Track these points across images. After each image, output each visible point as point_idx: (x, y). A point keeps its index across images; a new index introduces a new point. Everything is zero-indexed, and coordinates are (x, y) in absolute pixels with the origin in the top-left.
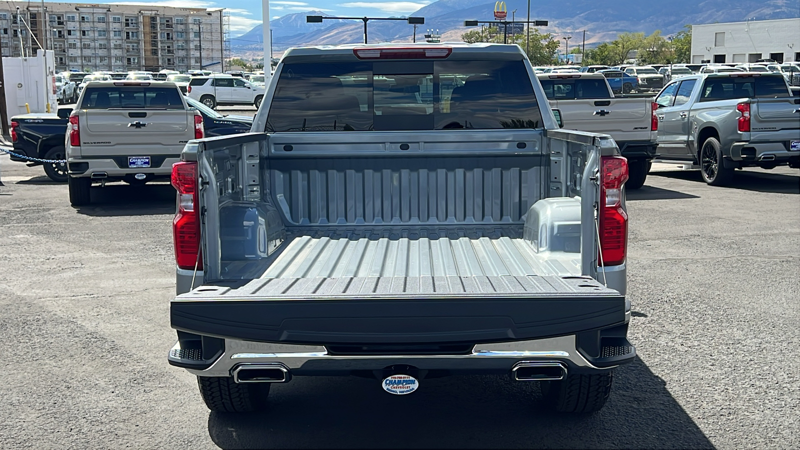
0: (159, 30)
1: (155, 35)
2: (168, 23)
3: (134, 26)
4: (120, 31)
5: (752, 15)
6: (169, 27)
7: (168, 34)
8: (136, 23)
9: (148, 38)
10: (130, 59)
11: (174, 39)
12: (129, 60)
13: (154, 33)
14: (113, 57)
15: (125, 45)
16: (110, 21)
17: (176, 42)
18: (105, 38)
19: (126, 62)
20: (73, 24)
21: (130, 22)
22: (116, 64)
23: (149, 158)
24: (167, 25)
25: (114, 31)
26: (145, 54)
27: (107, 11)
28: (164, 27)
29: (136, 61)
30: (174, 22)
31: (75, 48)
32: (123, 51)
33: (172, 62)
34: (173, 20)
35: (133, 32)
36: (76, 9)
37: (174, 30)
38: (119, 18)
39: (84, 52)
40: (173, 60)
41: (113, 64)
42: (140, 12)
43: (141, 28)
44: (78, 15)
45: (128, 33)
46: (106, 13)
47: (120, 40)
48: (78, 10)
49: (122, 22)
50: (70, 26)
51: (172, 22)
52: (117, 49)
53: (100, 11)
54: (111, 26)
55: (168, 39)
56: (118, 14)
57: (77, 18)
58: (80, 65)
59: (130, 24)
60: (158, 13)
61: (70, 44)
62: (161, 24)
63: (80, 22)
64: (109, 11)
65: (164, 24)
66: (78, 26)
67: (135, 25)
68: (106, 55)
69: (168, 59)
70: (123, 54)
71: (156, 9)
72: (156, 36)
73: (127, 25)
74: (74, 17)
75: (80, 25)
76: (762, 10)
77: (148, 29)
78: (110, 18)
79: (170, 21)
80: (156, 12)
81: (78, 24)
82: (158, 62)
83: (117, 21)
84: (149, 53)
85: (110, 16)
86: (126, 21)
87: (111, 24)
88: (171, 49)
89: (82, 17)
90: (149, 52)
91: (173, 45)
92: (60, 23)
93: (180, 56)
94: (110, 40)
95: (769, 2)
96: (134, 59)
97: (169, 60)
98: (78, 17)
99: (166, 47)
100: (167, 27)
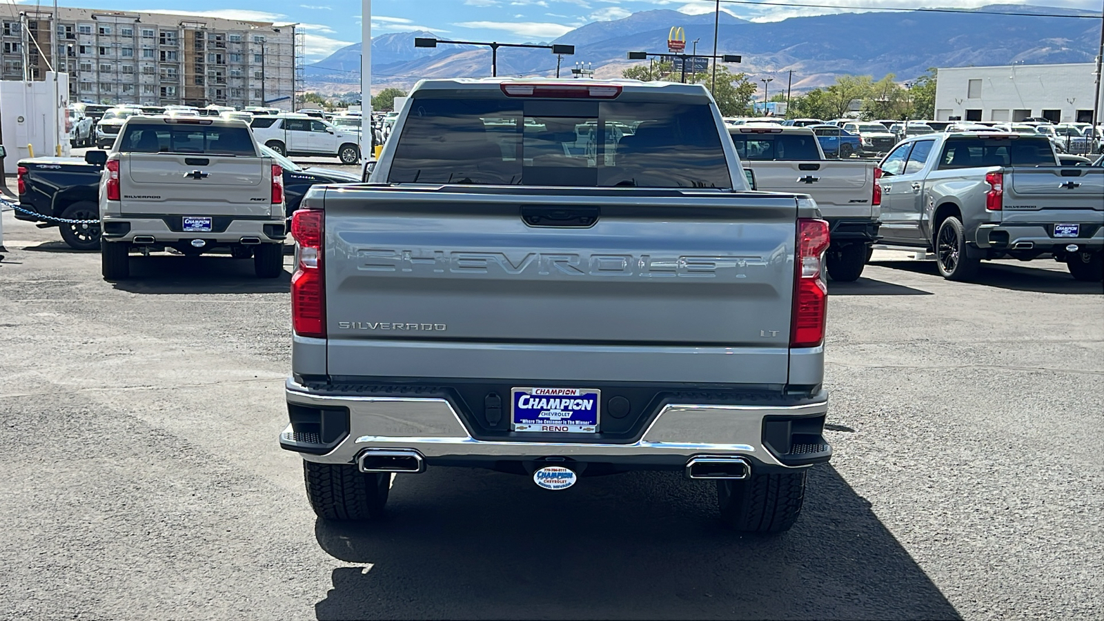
0: (206, 49)
1: (200, 56)
2: (219, 41)
3: (172, 44)
4: (152, 50)
5: (1021, 56)
6: (220, 46)
7: (219, 57)
8: (175, 40)
9: (191, 61)
10: (165, 88)
11: (227, 63)
12: (163, 90)
13: (199, 54)
14: (142, 84)
15: (159, 69)
16: (140, 35)
17: (229, 67)
18: (132, 58)
19: (159, 93)
20: (87, 37)
21: (166, 37)
22: (145, 95)
23: (210, 220)
24: (217, 43)
25: (144, 50)
26: (186, 81)
27: (136, 21)
28: (213, 46)
29: (173, 91)
30: (227, 40)
31: (90, 71)
32: (155, 77)
33: (222, 95)
34: (226, 36)
35: (170, 52)
36: (92, 17)
37: (227, 51)
38: (152, 32)
39: (101, 77)
40: (225, 92)
41: (141, 95)
42: (181, 24)
43: (182, 47)
44: (95, 25)
45: (163, 53)
46: (134, 24)
47: (152, 61)
48: (95, 18)
49: (155, 38)
50: (84, 40)
51: (224, 39)
52: (147, 74)
53: (126, 21)
54: (140, 43)
55: (219, 62)
56: (151, 26)
57: (93, 30)
58: (96, 95)
59: (166, 40)
60: (206, 27)
61: (83, 66)
62: (209, 42)
63: (97, 35)
64: (138, 21)
65: (213, 42)
66: (95, 41)
67: (174, 42)
68: (131, 82)
69: (217, 90)
70: (155, 80)
71: (204, 21)
72: (201, 58)
73: (163, 41)
74: (89, 28)
75: (97, 40)
76: (1035, 50)
77: (191, 48)
78: (139, 32)
79: (222, 38)
80: (203, 25)
81: (94, 37)
82: (204, 94)
83: (148, 36)
84: (191, 82)
85: (139, 28)
86: (161, 36)
87: (140, 40)
88: (222, 76)
89: (101, 29)
90: (192, 80)
91: (225, 71)
92: (69, 36)
93: (233, 86)
94: (138, 61)
95: (1044, 40)
96: (171, 90)
97: (219, 92)
98: (95, 29)
99: (216, 74)
100: (217, 46)
